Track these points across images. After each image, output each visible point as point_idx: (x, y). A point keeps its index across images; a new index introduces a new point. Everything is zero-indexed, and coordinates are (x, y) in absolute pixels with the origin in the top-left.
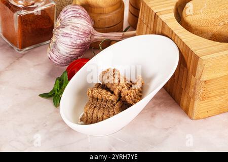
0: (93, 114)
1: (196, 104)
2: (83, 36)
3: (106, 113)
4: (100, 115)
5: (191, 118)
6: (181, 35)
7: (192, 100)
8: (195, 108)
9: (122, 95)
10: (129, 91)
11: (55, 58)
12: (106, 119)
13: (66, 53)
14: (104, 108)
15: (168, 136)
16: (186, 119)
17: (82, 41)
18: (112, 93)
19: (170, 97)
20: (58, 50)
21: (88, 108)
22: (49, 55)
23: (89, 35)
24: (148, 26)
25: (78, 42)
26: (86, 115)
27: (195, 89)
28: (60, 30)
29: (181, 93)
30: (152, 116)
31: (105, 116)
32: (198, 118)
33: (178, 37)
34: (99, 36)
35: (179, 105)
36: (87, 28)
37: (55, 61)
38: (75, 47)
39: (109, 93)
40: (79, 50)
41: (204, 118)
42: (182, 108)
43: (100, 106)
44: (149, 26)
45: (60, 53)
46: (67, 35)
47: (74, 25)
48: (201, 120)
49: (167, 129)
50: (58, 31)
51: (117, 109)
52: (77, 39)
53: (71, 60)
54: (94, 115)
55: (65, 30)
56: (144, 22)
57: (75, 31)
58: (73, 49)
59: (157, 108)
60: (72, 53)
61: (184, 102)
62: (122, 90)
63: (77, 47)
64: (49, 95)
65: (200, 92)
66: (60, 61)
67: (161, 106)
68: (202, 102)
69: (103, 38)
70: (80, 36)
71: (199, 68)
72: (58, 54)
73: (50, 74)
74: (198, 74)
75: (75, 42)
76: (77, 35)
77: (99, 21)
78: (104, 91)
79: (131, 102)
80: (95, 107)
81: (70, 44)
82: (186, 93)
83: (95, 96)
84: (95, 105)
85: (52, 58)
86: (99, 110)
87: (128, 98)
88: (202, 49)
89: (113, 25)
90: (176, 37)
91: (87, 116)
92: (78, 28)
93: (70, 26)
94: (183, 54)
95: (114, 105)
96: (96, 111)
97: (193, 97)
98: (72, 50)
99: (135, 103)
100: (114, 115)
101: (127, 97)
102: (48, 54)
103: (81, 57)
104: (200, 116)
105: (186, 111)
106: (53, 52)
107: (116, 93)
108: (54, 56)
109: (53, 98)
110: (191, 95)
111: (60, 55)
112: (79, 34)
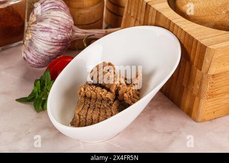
0: (86, 115)
1: (202, 103)
2: (64, 31)
3: (102, 113)
4: (95, 116)
5: (195, 120)
6: (181, 25)
7: (197, 99)
8: (200, 108)
9: (120, 92)
10: (129, 88)
11: (31, 57)
12: (102, 121)
13: (45, 51)
14: (99, 108)
15: (172, 141)
16: (189, 122)
17: (63, 36)
18: (108, 90)
19: (167, 99)
20: (35, 48)
21: (81, 109)
22: (24, 55)
23: (70, 30)
24: (136, 20)
25: (60, 37)
26: (78, 118)
27: (201, 85)
28: (38, 24)
29: (181, 92)
30: (151, 120)
31: (101, 118)
32: (204, 120)
33: (178, 27)
34: (80, 32)
35: (179, 107)
36: (68, 22)
37: (32, 61)
38: (56, 44)
39: (105, 91)
40: (59, 47)
41: (210, 120)
42: (183, 110)
43: (95, 106)
44: (139, 19)
45: (38, 52)
46: (46, 30)
47: (54, 18)
48: (207, 123)
49: (170, 133)
50: (35, 25)
51: (115, 109)
52: (58, 34)
53: (50, 59)
54: (89, 117)
55: (44, 24)
56: (132, 15)
57: (55, 25)
58: (53, 47)
59: (154, 111)
60: (51, 51)
61: (187, 103)
62: (121, 86)
63: (58, 44)
64: (28, 99)
65: (207, 88)
66: (37, 61)
67: (159, 108)
68: (209, 100)
69: (84, 35)
70: (61, 30)
71: (207, 60)
72: (35, 52)
73: (26, 78)
74: (205, 67)
75: (55, 38)
76: (58, 29)
77: (78, 16)
78: (99, 89)
79: (130, 102)
80: (88, 108)
81: (49, 39)
82: (189, 92)
83: (89, 94)
84: (88, 106)
85: (28, 58)
86: (94, 110)
87: (127, 96)
88: (208, 38)
89: (93, 21)
90: (175, 27)
91: (80, 118)
92: (59, 21)
93: (49, 20)
94: (185, 46)
95: (111, 105)
96: (90, 111)
97: (199, 95)
98: (51, 47)
99: (134, 102)
100: (112, 115)
101: (125, 95)
102: (23, 53)
103: (61, 56)
104: (207, 118)
105: (189, 113)
106: (29, 50)
107: (113, 91)
108: (30, 55)
109: (33, 103)
110: (195, 93)
111: (38, 53)
112: (60, 28)
